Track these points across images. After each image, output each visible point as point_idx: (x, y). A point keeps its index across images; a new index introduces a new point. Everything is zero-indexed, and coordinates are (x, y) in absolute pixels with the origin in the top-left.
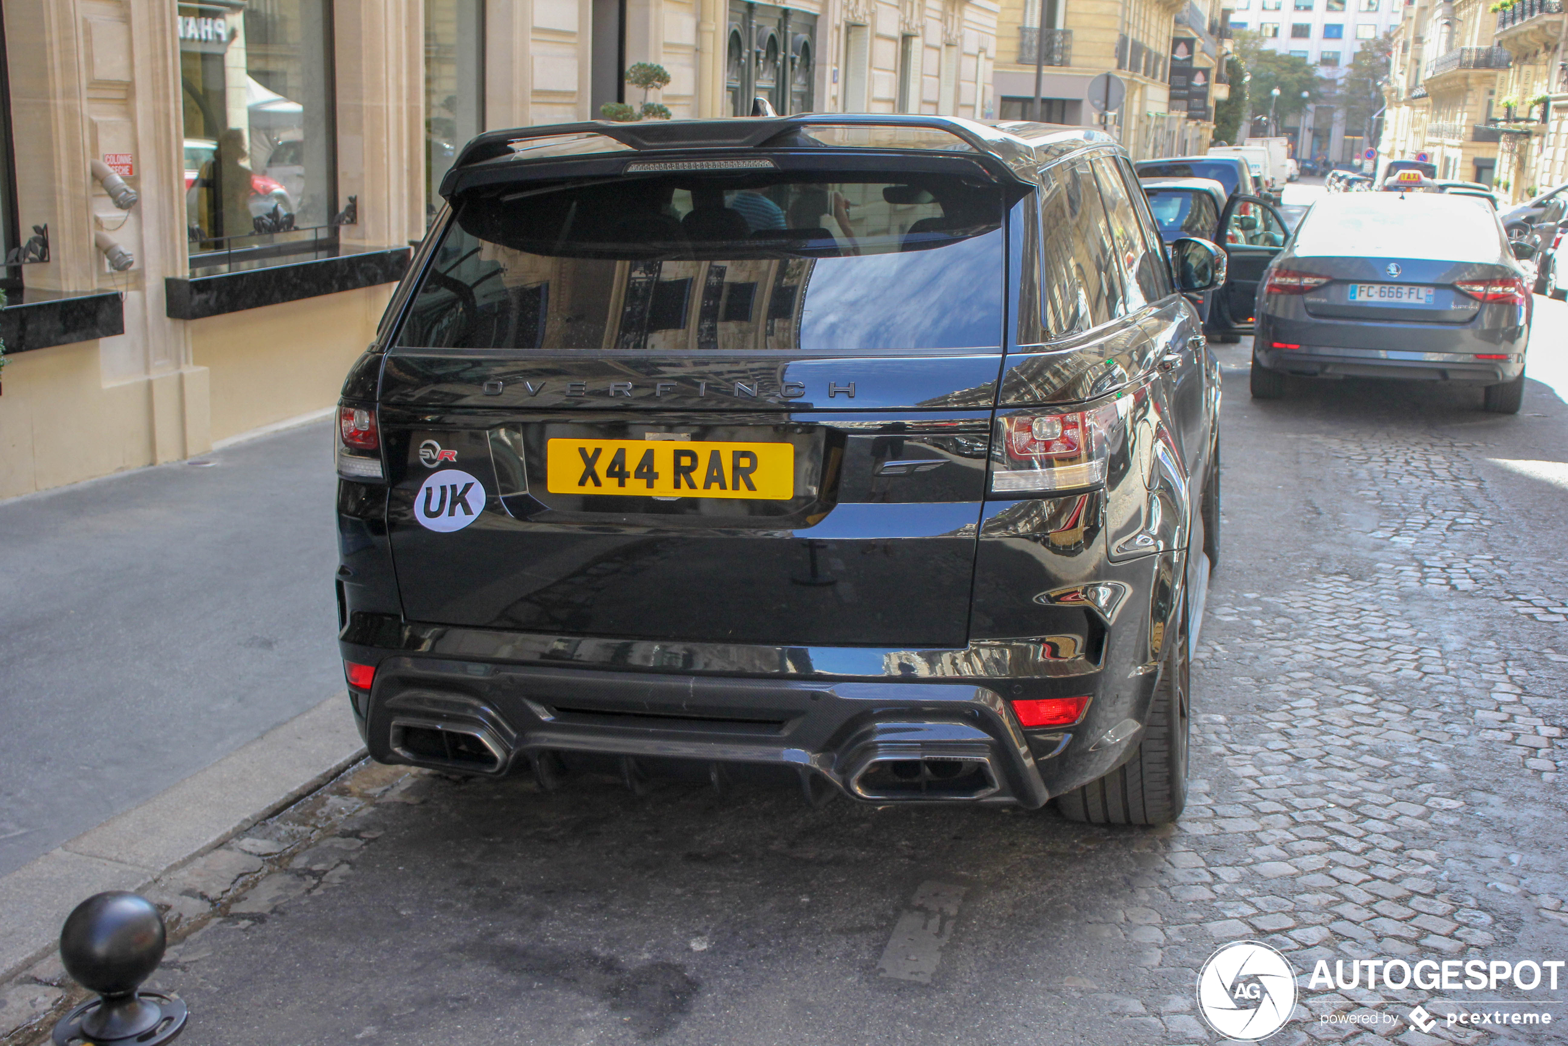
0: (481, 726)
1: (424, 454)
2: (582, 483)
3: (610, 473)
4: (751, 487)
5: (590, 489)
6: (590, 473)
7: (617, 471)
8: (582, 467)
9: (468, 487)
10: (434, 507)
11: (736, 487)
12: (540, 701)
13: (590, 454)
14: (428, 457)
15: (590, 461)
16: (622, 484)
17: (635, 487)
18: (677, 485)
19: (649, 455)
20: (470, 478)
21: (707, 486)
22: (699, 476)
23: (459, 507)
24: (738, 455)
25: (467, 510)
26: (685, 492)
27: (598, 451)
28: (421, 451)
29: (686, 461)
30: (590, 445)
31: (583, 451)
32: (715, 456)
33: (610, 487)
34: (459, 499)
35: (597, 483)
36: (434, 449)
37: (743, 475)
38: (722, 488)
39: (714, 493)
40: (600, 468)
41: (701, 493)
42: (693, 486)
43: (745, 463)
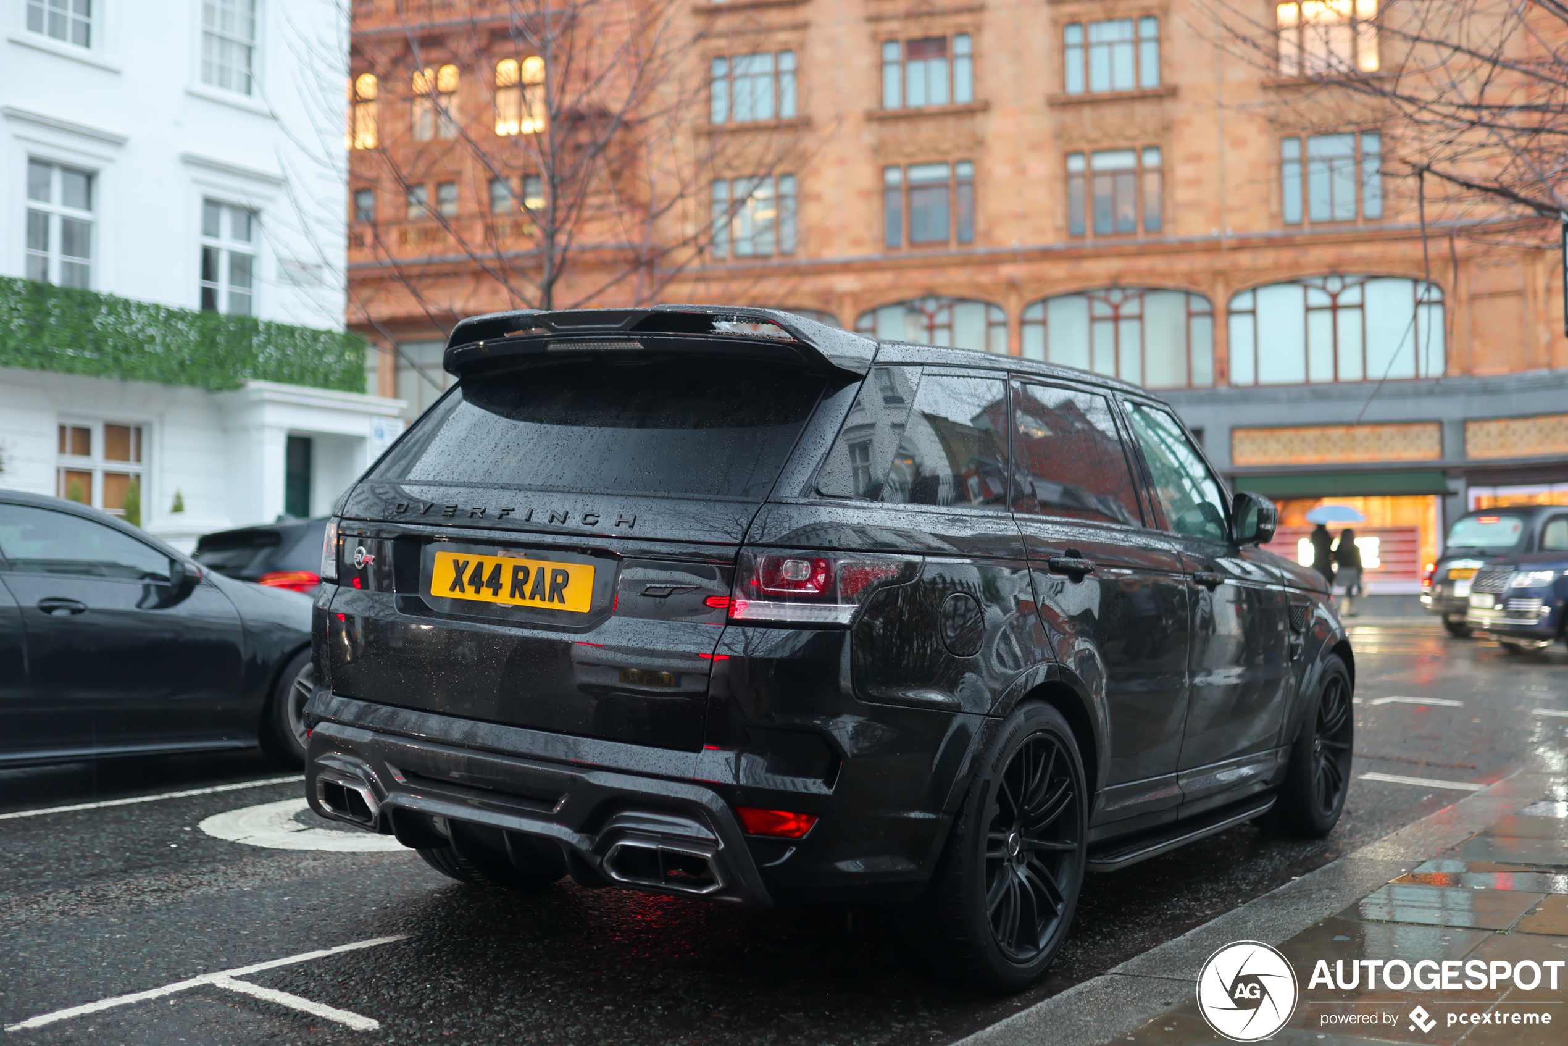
0: (361, 783)
1: (357, 558)
2: (453, 589)
3: (471, 582)
4: (562, 600)
5: (457, 594)
6: (459, 580)
7: (476, 581)
8: (453, 575)
11: (552, 599)
12: (395, 765)
13: (461, 564)
15: (460, 569)
16: (477, 591)
17: (486, 595)
18: (513, 595)
19: (498, 568)
21: (532, 597)
22: (528, 589)
24: (555, 573)
26: (518, 601)
27: (467, 563)
28: (355, 556)
29: (521, 576)
30: (462, 558)
31: (456, 562)
32: (541, 572)
33: (470, 594)
35: (463, 590)
36: (362, 554)
37: (557, 590)
38: (543, 599)
39: (537, 603)
40: (466, 577)
41: (528, 603)
42: (523, 597)
43: (560, 579)
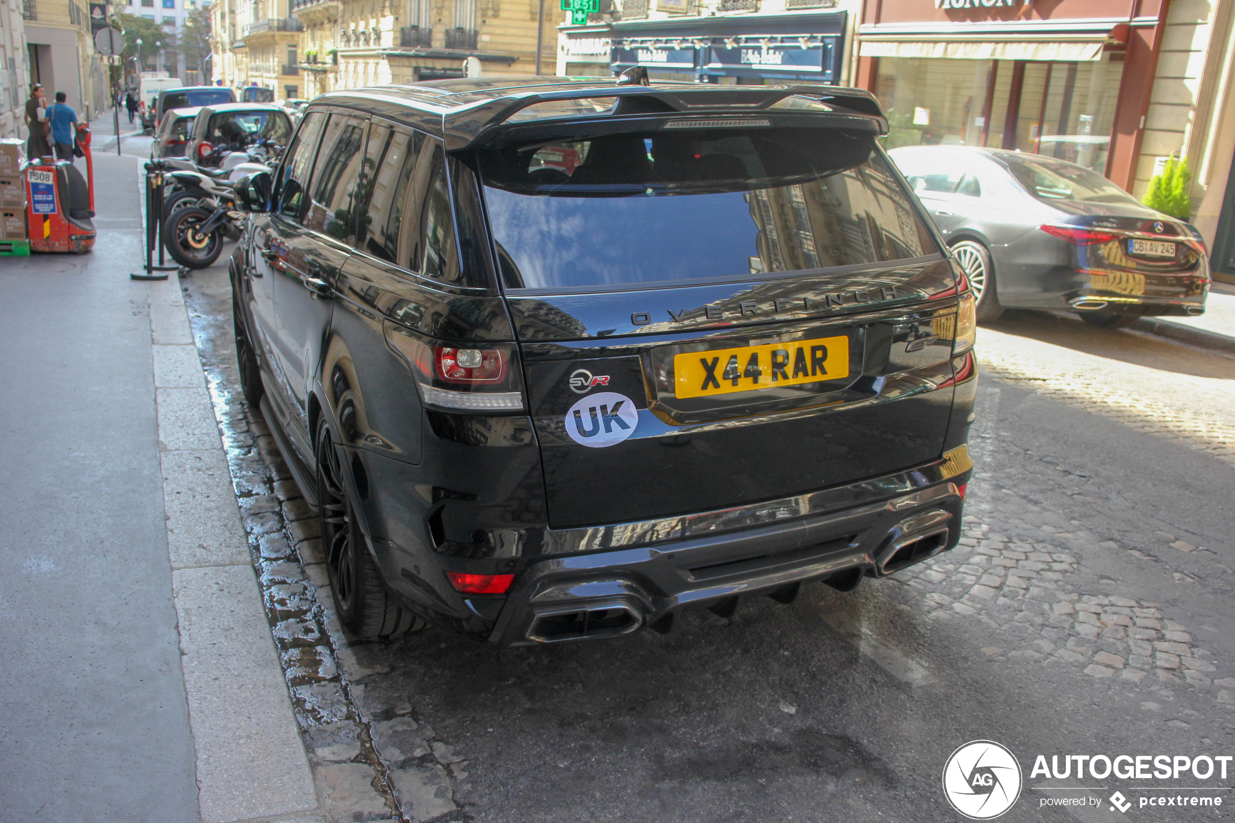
1: (574, 382)
2: (705, 387)
3: (726, 376)
4: (824, 372)
5: (711, 392)
6: (710, 378)
7: (733, 376)
8: (703, 374)
9: (618, 405)
10: (588, 426)
11: (814, 374)
13: (710, 362)
14: (580, 384)
15: (709, 368)
16: (734, 385)
17: (745, 386)
18: (775, 379)
19: (755, 357)
20: (618, 397)
21: (796, 374)
22: (790, 369)
23: (614, 424)
24: (814, 349)
25: (624, 426)
26: (781, 382)
27: (716, 360)
28: (571, 381)
29: (780, 359)
30: (709, 356)
31: (704, 361)
32: (800, 352)
33: (726, 389)
34: (611, 415)
35: (717, 386)
36: (586, 377)
37: (818, 363)
38: (806, 374)
39: (801, 380)
40: (718, 373)
41: (792, 382)
42: (785, 377)
43: (819, 354)
